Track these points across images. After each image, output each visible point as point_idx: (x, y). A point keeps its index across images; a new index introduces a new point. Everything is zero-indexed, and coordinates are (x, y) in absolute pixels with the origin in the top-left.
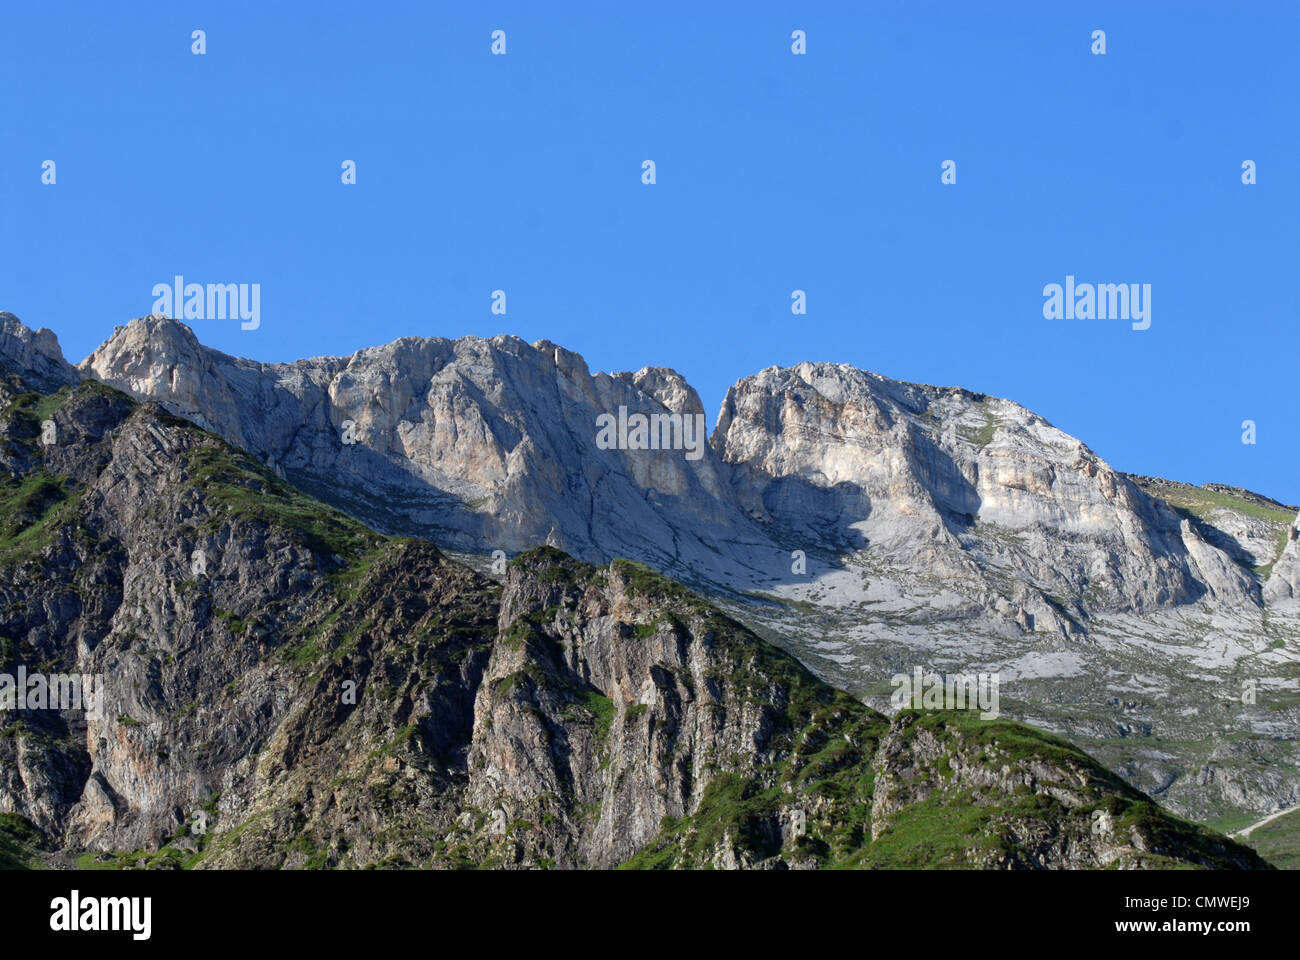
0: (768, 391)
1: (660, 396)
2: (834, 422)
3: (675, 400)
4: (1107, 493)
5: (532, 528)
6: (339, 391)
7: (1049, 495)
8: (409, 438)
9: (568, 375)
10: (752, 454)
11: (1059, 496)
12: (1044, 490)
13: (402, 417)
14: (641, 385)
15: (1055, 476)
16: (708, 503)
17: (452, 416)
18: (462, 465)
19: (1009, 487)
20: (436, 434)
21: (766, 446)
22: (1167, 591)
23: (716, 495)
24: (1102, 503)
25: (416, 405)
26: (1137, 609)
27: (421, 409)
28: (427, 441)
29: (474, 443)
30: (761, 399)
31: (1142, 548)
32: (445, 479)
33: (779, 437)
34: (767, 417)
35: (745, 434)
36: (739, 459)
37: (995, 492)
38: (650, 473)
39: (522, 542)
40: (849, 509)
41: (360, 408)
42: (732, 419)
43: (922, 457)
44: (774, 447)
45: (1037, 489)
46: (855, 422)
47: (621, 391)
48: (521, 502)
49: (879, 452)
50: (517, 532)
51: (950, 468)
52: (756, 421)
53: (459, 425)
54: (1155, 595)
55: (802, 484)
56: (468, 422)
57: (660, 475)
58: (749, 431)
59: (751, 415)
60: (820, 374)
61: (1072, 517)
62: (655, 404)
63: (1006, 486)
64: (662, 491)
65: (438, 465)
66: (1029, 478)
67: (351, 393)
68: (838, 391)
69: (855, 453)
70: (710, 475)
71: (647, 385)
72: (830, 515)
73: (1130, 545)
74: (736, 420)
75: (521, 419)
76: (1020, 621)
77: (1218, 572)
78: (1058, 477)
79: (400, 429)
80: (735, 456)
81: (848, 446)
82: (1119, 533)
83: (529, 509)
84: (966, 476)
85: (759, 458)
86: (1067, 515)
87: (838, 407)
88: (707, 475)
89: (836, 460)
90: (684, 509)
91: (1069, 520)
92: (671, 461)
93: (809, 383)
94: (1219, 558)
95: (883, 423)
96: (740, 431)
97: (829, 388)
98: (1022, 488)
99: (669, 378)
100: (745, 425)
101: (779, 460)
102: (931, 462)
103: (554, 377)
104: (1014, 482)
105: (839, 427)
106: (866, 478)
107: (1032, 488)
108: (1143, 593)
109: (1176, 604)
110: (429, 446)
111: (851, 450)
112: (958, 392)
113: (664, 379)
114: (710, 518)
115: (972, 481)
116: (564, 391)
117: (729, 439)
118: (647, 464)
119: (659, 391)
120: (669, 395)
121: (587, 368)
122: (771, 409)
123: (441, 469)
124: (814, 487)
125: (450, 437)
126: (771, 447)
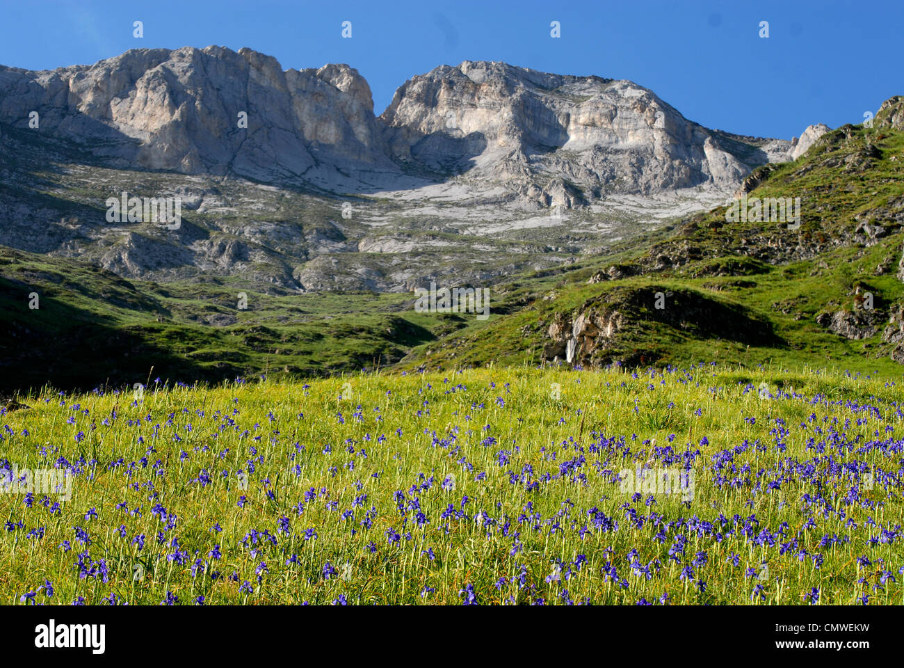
0: (431, 79)
1: (334, 82)
2: (473, 95)
3: (344, 84)
4: (649, 122)
5: (175, 154)
6: (74, 82)
7: (610, 127)
8: (116, 108)
9: (259, 69)
10: (412, 121)
11: (616, 127)
12: (606, 124)
13: (116, 96)
14: (321, 76)
15: (616, 115)
16: (359, 148)
17: (147, 92)
18: (146, 121)
19: (586, 125)
20: (134, 104)
21: (424, 114)
22: (672, 180)
23: (366, 144)
24: (644, 128)
25: (127, 87)
26: (644, 192)
27: (130, 90)
28: (127, 109)
29: (155, 107)
30: (424, 85)
31: (663, 155)
32: (133, 131)
33: (434, 109)
34: (427, 96)
35: (409, 108)
36: (403, 125)
37: (577, 130)
38: (316, 131)
39: (165, 163)
40: (471, 150)
41: (86, 92)
42: (401, 99)
43: (529, 112)
44: (429, 115)
45: (602, 124)
46: (486, 94)
47: (305, 80)
48: (169, 138)
49: (498, 111)
50: (162, 157)
51: (550, 118)
52: (419, 99)
53: (149, 96)
54: (660, 182)
55: (445, 137)
56: (156, 94)
57: (323, 131)
58: (412, 106)
59: (415, 95)
60: (473, 67)
61: (623, 140)
62: (330, 87)
63: (584, 125)
64: (321, 142)
65: (131, 123)
66: (597, 117)
67: (83, 83)
68: (482, 76)
69: (483, 113)
70: (364, 131)
71: (326, 75)
72: (457, 155)
73: (656, 152)
74: (404, 100)
75: (200, 92)
76: (541, 201)
77: (720, 167)
78: (618, 115)
79: (112, 103)
80: (400, 123)
81: (479, 110)
82: (651, 146)
83: (175, 141)
84: (561, 122)
85: (416, 123)
86: (620, 138)
87: (477, 86)
88: (361, 132)
89: (470, 120)
90: (336, 152)
91: (621, 142)
92: (333, 123)
93: (465, 73)
94: (725, 158)
95: (506, 92)
96: (406, 107)
97: (476, 75)
98: (593, 124)
99: (342, 70)
100: (410, 102)
101: (430, 123)
102: (537, 115)
103: (247, 71)
104: (588, 122)
105: (476, 98)
106: (486, 129)
107: (599, 124)
108: (652, 182)
109: (677, 187)
110: (128, 112)
111: (481, 112)
112: (590, 78)
113: (339, 71)
114: (356, 158)
115: (564, 125)
116: (253, 79)
117: (398, 112)
118: (314, 125)
119: (333, 79)
120: (340, 81)
121: (280, 66)
122: (431, 92)
123: (132, 126)
124: (452, 139)
125: (142, 105)
126: (426, 116)
